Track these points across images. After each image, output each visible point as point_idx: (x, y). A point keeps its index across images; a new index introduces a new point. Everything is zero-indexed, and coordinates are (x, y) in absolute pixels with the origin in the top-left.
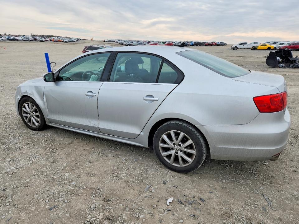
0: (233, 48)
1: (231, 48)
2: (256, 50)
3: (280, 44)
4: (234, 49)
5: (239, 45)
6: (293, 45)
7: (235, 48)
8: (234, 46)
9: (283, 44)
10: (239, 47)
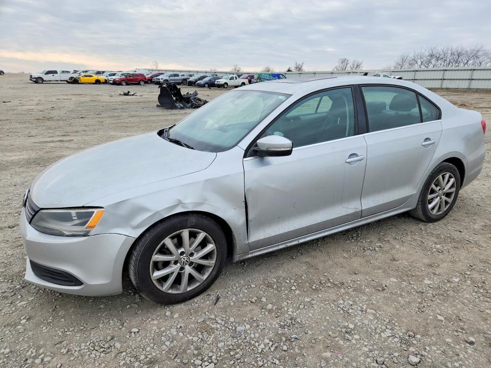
0: (35, 80)
1: (31, 80)
2: (80, 84)
3: (110, 75)
4: (36, 82)
5: (44, 74)
6: (130, 76)
7: (38, 80)
8: (35, 75)
9: (114, 75)
10: (46, 78)
